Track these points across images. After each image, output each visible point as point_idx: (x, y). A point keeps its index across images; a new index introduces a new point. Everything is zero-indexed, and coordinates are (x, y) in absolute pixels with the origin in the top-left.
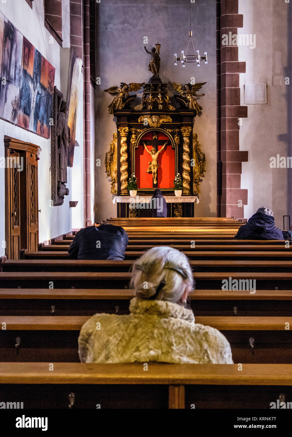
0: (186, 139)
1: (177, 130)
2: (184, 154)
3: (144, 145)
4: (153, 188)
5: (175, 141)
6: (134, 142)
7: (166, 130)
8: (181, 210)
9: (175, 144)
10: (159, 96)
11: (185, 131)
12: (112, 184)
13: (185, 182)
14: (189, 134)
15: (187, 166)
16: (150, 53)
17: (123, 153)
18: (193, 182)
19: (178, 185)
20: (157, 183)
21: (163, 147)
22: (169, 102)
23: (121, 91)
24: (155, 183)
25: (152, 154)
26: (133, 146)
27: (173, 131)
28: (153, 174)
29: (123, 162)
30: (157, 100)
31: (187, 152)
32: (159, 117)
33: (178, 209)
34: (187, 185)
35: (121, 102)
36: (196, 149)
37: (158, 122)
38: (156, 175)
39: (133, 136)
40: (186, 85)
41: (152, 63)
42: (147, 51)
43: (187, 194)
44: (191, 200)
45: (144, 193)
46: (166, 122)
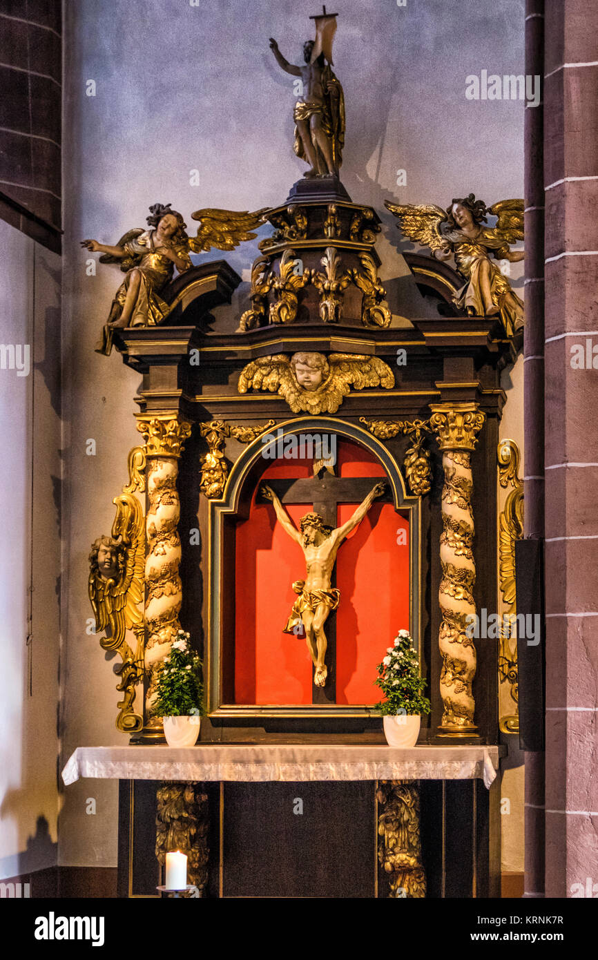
0: (457, 467)
1: (418, 425)
2: (443, 536)
3: (271, 502)
4: (314, 702)
5: (406, 480)
6: (215, 486)
7: (366, 428)
8: (413, 815)
9: (409, 492)
10: (325, 261)
11: (446, 424)
12: (124, 688)
13: (449, 676)
14: (468, 440)
15: (458, 593)
16: (296, 71)
17: (154, 535)
18: (501, 677)
19: (394, 689)
20: (328, 680)
21: (360, 511)
22: (377, 292)
23: (149, 246)
24: (320, 679)
25: (307, 544)
26: (213, 505)
27: (401, 431)
28: (308, 639)
29: (156, 582)
30: (318, 281)
31: (457, 529)
32: (328, 361)
33: (397, 809)
34: (456, 692)
35: (143, 290)
36: (514, 517)
37: (323, 387)
38: (322, 643)
39: (211, 459)
40: (454, 201)
41: (303, 112)
42: (284, 63)
43: (461, 736)
44: (456, 765)
45: (262, 730)
46: (366, 389)
